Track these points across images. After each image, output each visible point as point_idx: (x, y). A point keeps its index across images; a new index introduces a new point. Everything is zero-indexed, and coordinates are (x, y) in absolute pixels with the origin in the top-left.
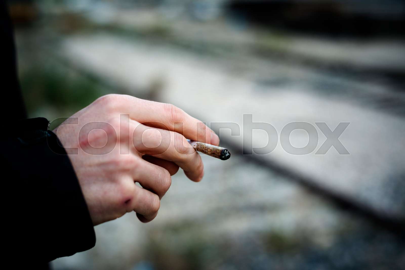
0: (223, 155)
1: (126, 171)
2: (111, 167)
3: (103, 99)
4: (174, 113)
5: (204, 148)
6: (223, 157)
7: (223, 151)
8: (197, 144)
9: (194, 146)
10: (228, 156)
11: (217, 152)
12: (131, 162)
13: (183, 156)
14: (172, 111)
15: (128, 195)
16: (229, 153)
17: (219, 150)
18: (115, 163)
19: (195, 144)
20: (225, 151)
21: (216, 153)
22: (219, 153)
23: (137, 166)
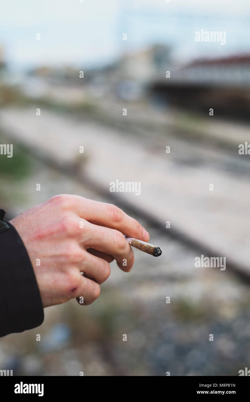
0: (156, 253)
1: (74, 264)
2: (62, 260)
3: (57, 198)
4: (116, 213)
5: (138, 244)
6: (156, 254)
7: (156, 249)
8: (132, 240)
9: (130, 241)
10: (160, 253)
11: (151, 249)
12: (80, 256)
13: (121, 251)
14: (114, 212)
15: (74, 284)
16: (161, 251)
17: (152, 248)
18: (67, 256)
19: (130, 240)
20: (158, 249)
21: (150, 251)
22: (152, 250)
23: (84, 259)
